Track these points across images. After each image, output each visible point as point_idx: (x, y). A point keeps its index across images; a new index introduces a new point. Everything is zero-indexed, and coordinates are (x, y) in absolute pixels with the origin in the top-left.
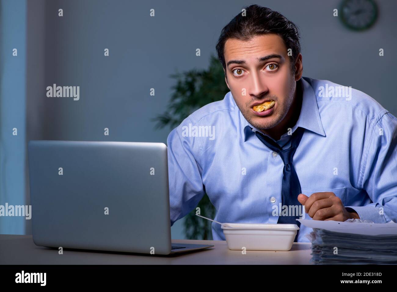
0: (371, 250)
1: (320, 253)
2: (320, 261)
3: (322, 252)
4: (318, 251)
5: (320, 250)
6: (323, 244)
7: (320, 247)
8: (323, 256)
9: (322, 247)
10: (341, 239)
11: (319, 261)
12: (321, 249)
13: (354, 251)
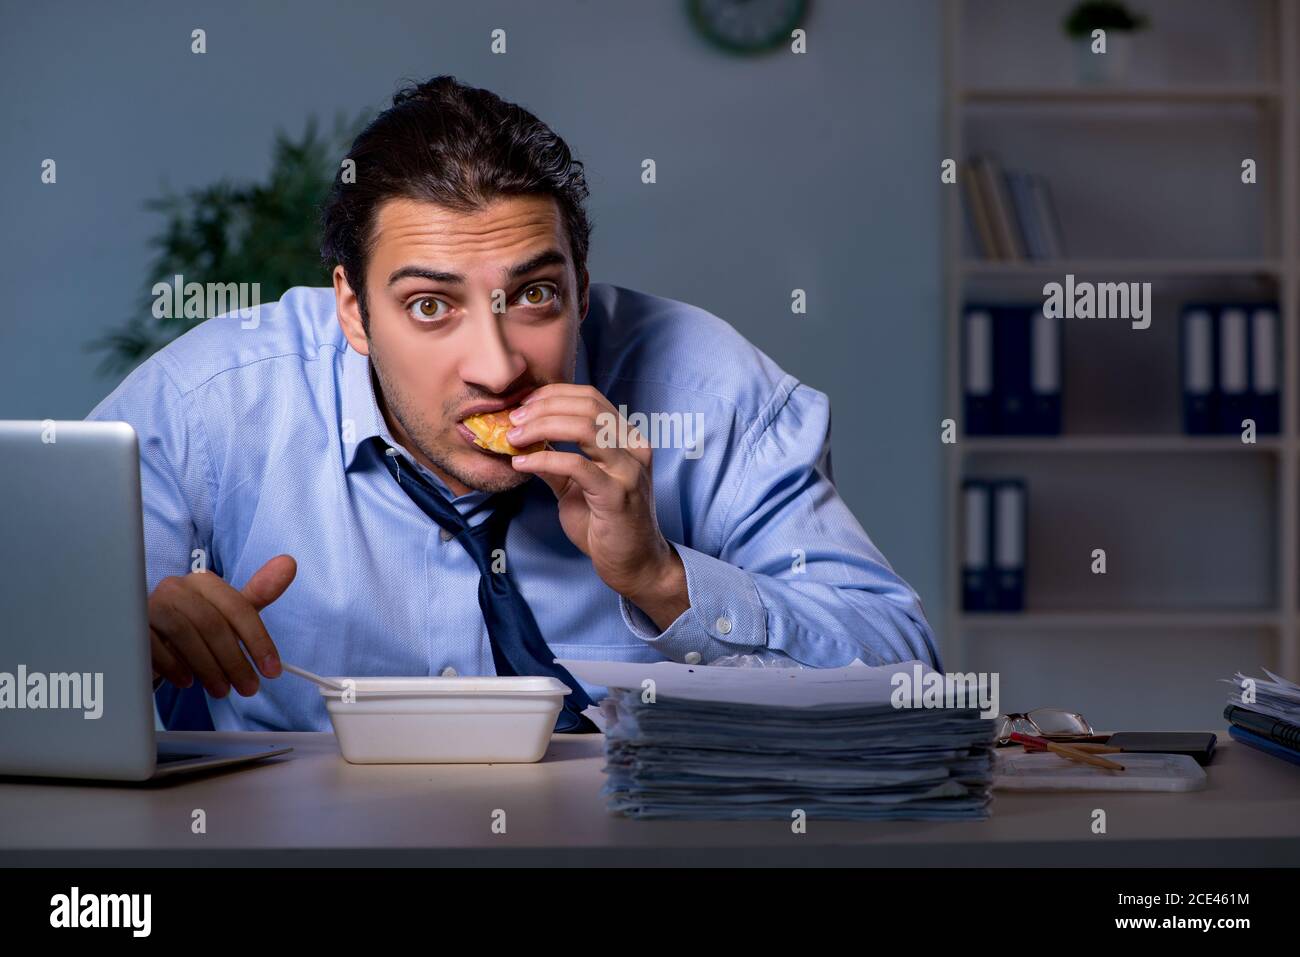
0: (792, 753)
1: (631, 767)
2: (632, 791)
3: (640, 765)
4: (627, 758)
5: (631, 757)
6: (641, 737)
7: (630, 746)
8: (640, 777)
9: (637, 748)
10: (697, 720)
11: (628, 791)
12: (634, 754)
13: (740, 759)
